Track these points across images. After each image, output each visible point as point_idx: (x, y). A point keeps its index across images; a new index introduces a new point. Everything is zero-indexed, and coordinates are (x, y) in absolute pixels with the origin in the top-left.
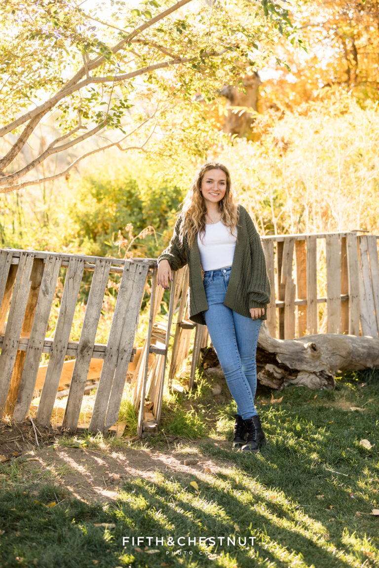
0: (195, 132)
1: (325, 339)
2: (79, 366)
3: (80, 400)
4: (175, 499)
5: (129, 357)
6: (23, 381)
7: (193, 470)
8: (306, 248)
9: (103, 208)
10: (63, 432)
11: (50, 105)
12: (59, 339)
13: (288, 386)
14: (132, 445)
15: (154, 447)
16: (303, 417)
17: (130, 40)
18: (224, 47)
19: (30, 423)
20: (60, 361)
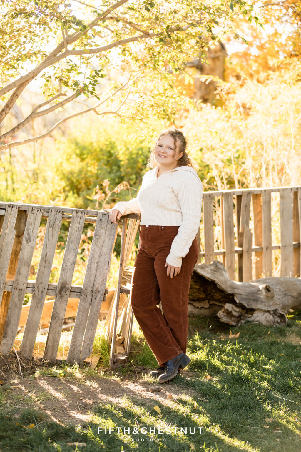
0: (164, 98)
1: (278, 281)
2: (58, 305)
3: (59, 335)
4: (140, 421)
5: (102, 297)
6: (9, 318)
7: (157, 396)
8: (262, 200)
9: (85, 167)
10: (44, 364)
11: (33, 75)
12: (40, 281)
13: (245, 323)
14: (104, 375)
15: (124, 376)
16: (257, 350)
17: (104, 17)
18: (188, 23)
19: (14, 355)
20: (41, 300)
